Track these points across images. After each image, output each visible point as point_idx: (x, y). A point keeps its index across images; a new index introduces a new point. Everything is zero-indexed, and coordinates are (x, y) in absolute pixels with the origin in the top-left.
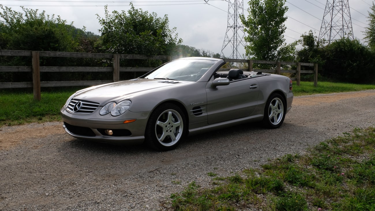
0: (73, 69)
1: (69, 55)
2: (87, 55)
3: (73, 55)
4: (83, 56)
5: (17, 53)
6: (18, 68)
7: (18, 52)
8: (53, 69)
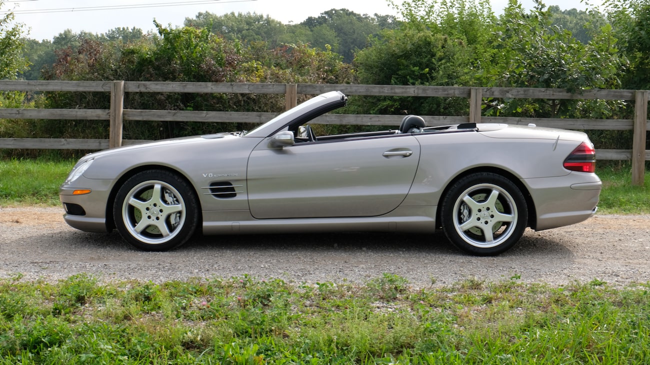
0: (371, 119)
1: (363, 90)
2: (404, 90)
3: (374, 90)
4: (395, 93)
5: (260, 87)
6: (260, 116)
7: (262, 86)
8: (328, 119)
